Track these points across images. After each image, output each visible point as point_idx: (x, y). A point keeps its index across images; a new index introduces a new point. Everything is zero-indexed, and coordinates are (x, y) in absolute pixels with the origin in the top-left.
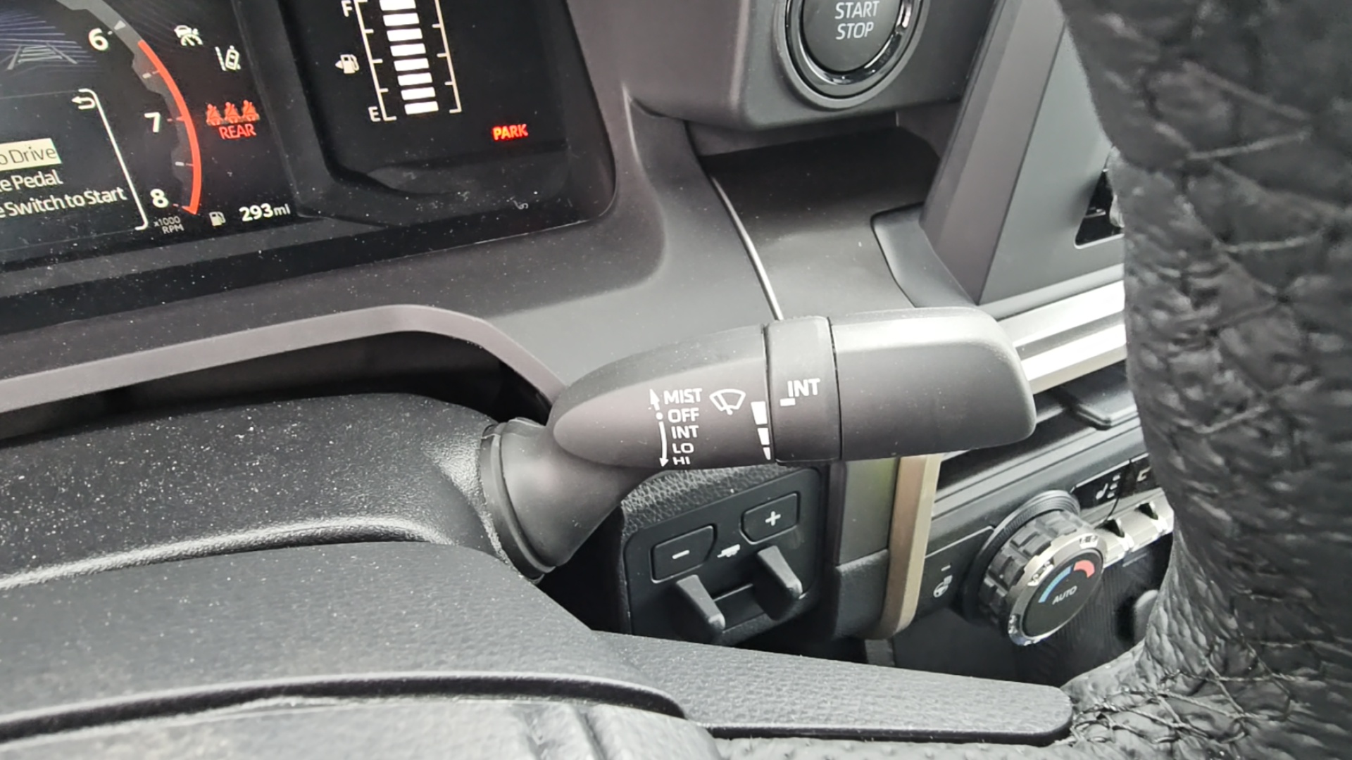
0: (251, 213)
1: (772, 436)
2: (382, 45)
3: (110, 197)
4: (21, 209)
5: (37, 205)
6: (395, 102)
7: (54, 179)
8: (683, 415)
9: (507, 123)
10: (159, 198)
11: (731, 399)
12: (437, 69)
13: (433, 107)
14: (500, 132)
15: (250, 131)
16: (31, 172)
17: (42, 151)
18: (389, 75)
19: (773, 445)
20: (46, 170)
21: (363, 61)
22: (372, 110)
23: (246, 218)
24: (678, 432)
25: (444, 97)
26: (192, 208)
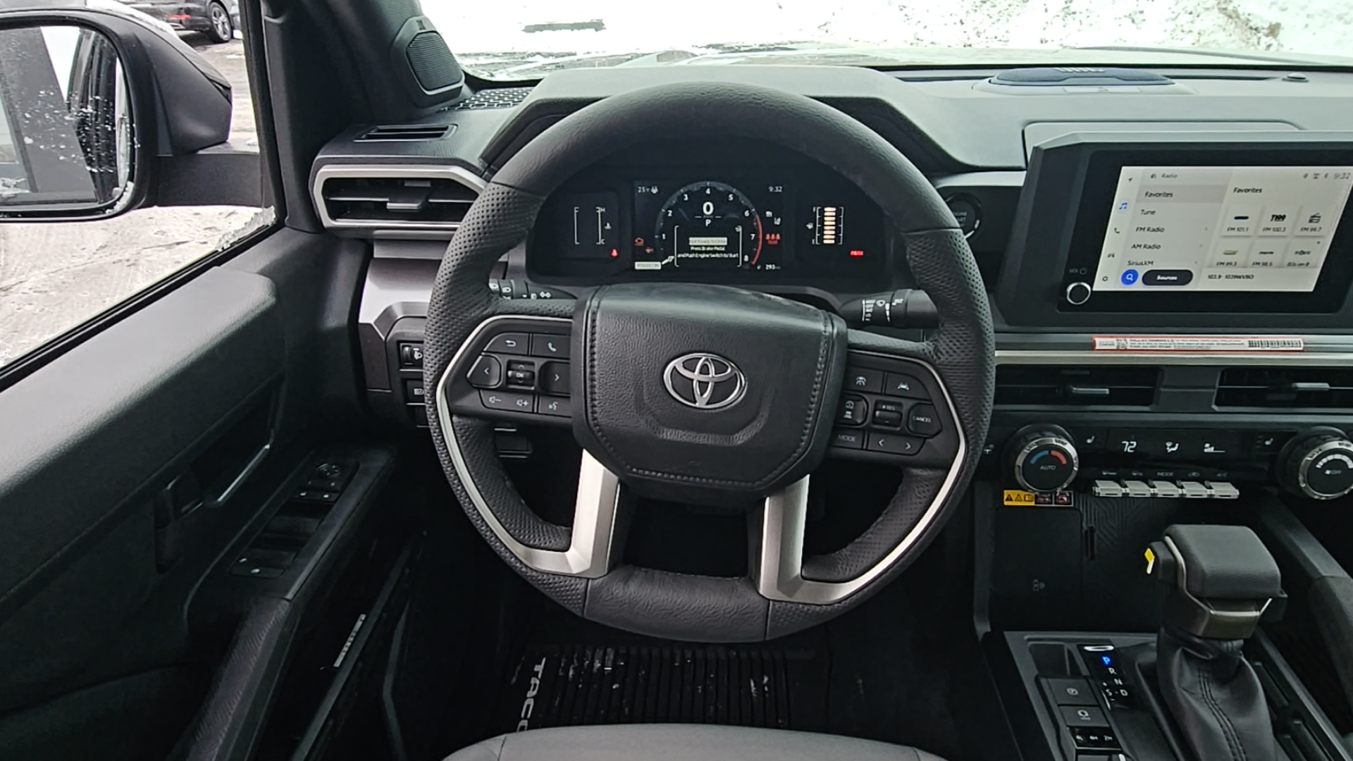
0: (769, 267)
1: (890, 313)
2: (822, 221)
3: (734, 256)
4: (713, 256)
5: (717, 255)
6: (821, 239)
7: (723, 249)
8: (869, 306)
9: (857, 250)
10: (746, 258)
11: (881, 303)
12: (837, 230)
13: (833, 242)
14: (854, 253)
15: (776, 242)
16: (718, 246)
17: (723, 241)
18: (822, 230)
19: (890, 316)
20: (723, 246)
21: (815, 226)
22: (813, 241)
23: (767, 268)
24: (868, 311)
25: (837, 238)
26: (754, 263)
